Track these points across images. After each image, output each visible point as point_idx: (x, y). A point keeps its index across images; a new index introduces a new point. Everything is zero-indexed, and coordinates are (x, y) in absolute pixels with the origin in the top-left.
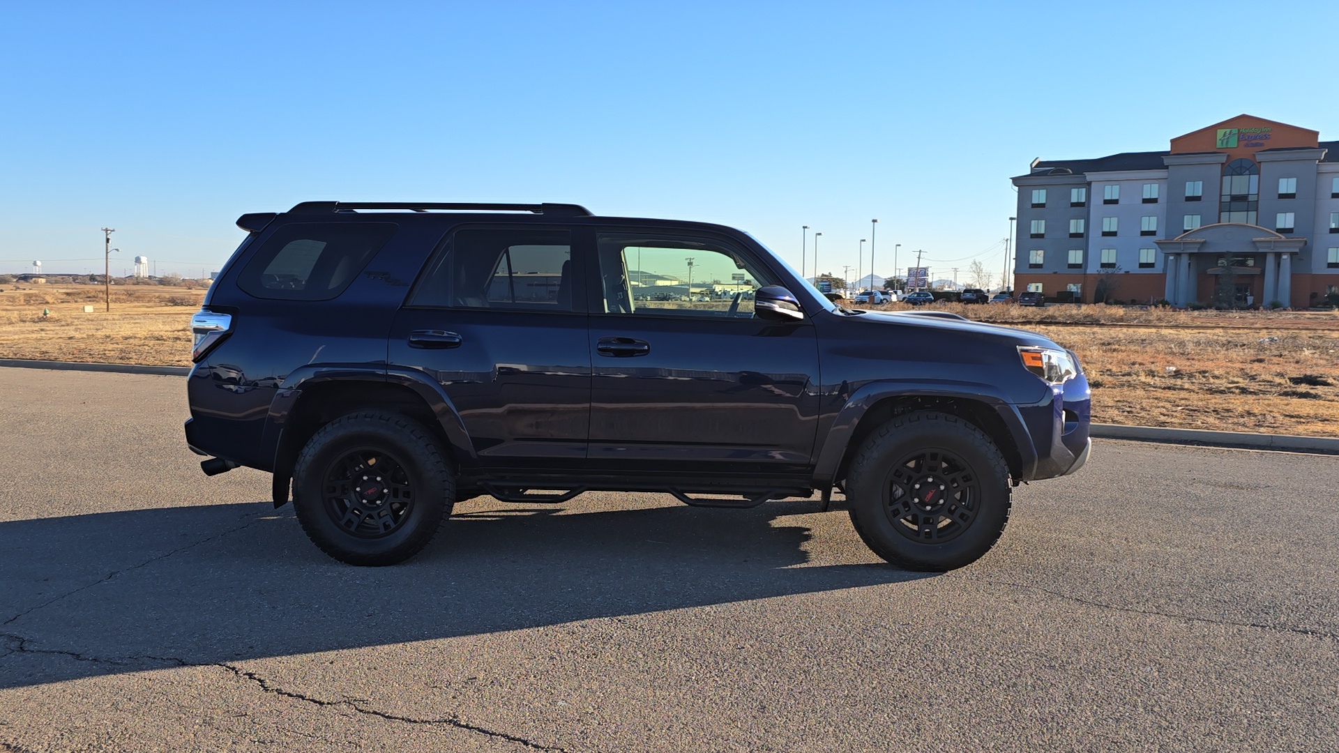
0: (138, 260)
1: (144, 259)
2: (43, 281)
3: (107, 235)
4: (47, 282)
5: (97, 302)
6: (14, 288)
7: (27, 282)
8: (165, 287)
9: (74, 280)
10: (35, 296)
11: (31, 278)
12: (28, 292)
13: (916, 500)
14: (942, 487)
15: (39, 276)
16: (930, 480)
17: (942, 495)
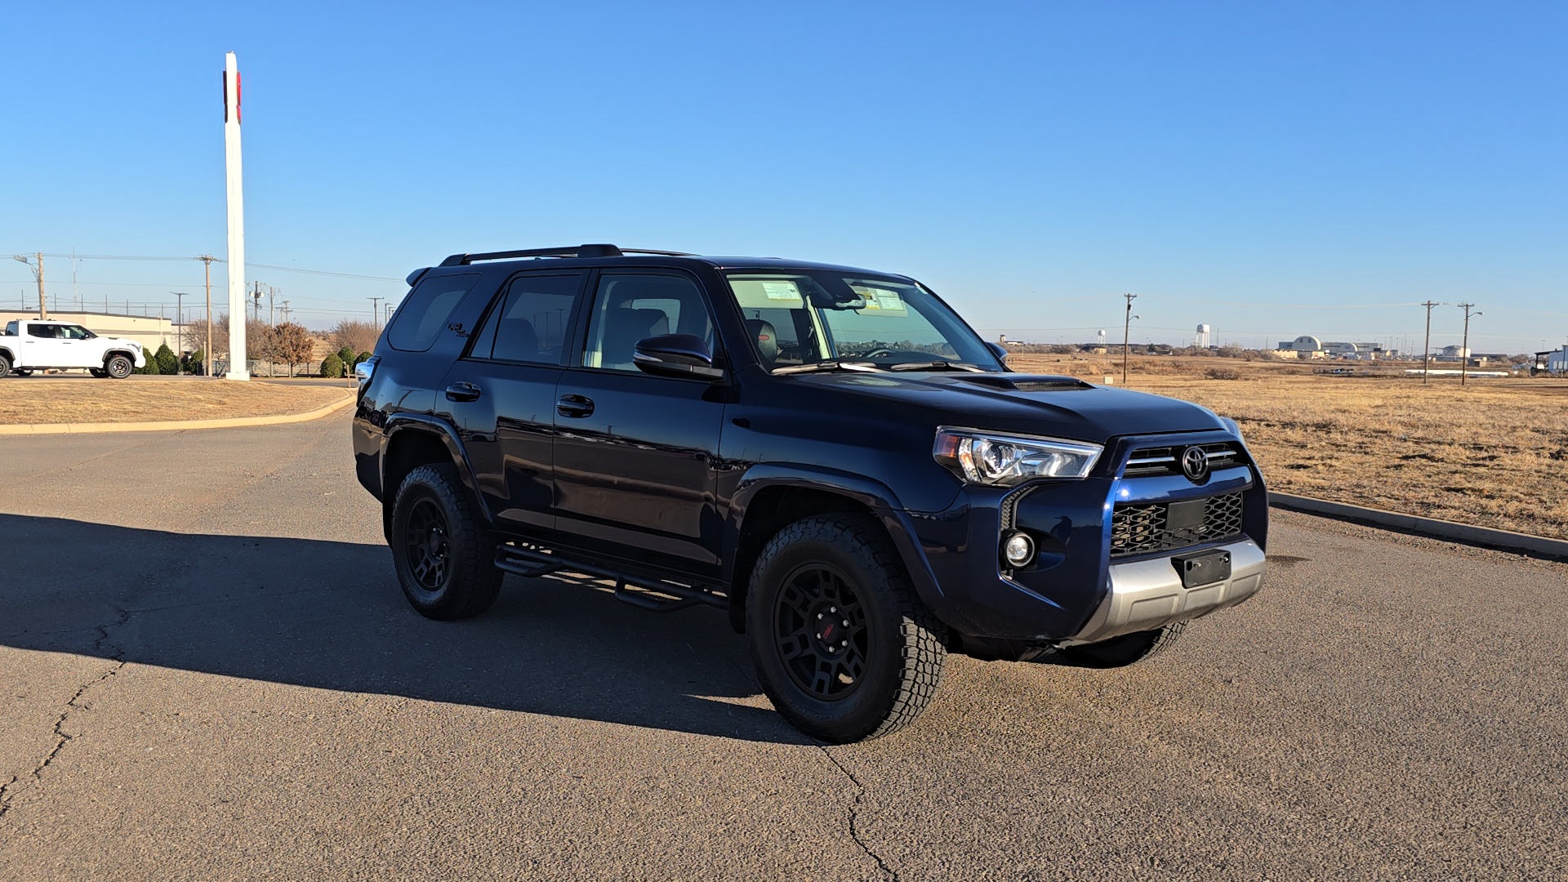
0: (1200, 329)
1: (1206, 328)
2: (1105, 351)
3: (1129, 301)
4: (1108, 352)
7: (1089, 352)
8: (1223, 358)
9: (1133, 350)
10: (1085, 367)
11: (1093, 348)
12: (1081, 362)
13: (819, 636)
14: (845, 623)
15: (1101, 346)
16: (833, 610)
17: (843, 634)
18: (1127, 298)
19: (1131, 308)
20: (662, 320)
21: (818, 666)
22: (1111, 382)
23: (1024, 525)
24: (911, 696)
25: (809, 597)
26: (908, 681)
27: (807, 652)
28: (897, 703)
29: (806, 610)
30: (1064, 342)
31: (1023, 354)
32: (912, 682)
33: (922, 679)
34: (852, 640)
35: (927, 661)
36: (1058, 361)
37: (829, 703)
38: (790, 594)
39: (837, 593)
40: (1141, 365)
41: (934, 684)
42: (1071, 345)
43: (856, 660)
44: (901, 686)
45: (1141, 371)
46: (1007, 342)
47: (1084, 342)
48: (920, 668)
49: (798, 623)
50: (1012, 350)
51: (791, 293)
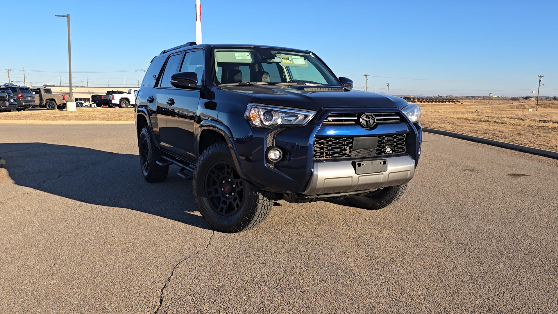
2: (534, 99)
3: (540, 78)
5: (547, 108)
6: (519, 102)
7: (527, 100)
9: (546, 99)
10: (523, 105)
11: (529, 98)
12: (522, 104)
13: (223, 190)
14: (234, 186)
15: (532, 97)
16: (229, 180)
17: (233, 190)
18: (539, 77)
19: (541, 81)
20: (239, 74)
21: (221, 202)
22: (531, 111)
23: (279, 145)
24: (258, 218)
25: (220, 174)
26: (258, 213)
27: (217, 195)
28: (252, 221)
29: (218, 179)
30: (516, 96)
31: (498, 101)
32: (259, 213)
33: (263, 212)
34: (236, 193)
35: (266, 205)
36: (513, 103)
37: (225, 217)
38: (212, 172)
39: (232, 174)
40: (548, 105)
41: (267, 213)
42: (520, 97)
43: (237, 201)
44: (255, 214)
45: (547, 107)
46: (492, 96)
47: (525, 96)
48: (263, 208)
49: (215, 183)
50: (494, 99)
51: (247, 57)
